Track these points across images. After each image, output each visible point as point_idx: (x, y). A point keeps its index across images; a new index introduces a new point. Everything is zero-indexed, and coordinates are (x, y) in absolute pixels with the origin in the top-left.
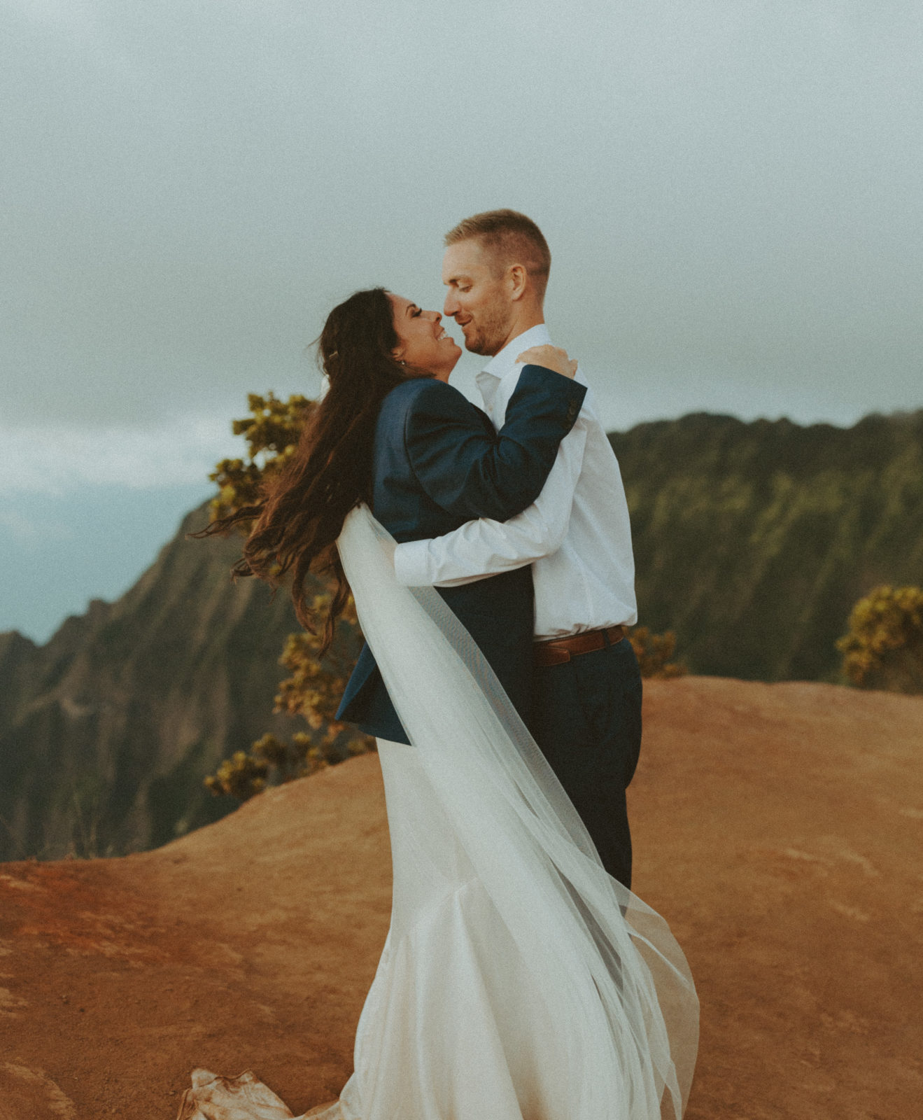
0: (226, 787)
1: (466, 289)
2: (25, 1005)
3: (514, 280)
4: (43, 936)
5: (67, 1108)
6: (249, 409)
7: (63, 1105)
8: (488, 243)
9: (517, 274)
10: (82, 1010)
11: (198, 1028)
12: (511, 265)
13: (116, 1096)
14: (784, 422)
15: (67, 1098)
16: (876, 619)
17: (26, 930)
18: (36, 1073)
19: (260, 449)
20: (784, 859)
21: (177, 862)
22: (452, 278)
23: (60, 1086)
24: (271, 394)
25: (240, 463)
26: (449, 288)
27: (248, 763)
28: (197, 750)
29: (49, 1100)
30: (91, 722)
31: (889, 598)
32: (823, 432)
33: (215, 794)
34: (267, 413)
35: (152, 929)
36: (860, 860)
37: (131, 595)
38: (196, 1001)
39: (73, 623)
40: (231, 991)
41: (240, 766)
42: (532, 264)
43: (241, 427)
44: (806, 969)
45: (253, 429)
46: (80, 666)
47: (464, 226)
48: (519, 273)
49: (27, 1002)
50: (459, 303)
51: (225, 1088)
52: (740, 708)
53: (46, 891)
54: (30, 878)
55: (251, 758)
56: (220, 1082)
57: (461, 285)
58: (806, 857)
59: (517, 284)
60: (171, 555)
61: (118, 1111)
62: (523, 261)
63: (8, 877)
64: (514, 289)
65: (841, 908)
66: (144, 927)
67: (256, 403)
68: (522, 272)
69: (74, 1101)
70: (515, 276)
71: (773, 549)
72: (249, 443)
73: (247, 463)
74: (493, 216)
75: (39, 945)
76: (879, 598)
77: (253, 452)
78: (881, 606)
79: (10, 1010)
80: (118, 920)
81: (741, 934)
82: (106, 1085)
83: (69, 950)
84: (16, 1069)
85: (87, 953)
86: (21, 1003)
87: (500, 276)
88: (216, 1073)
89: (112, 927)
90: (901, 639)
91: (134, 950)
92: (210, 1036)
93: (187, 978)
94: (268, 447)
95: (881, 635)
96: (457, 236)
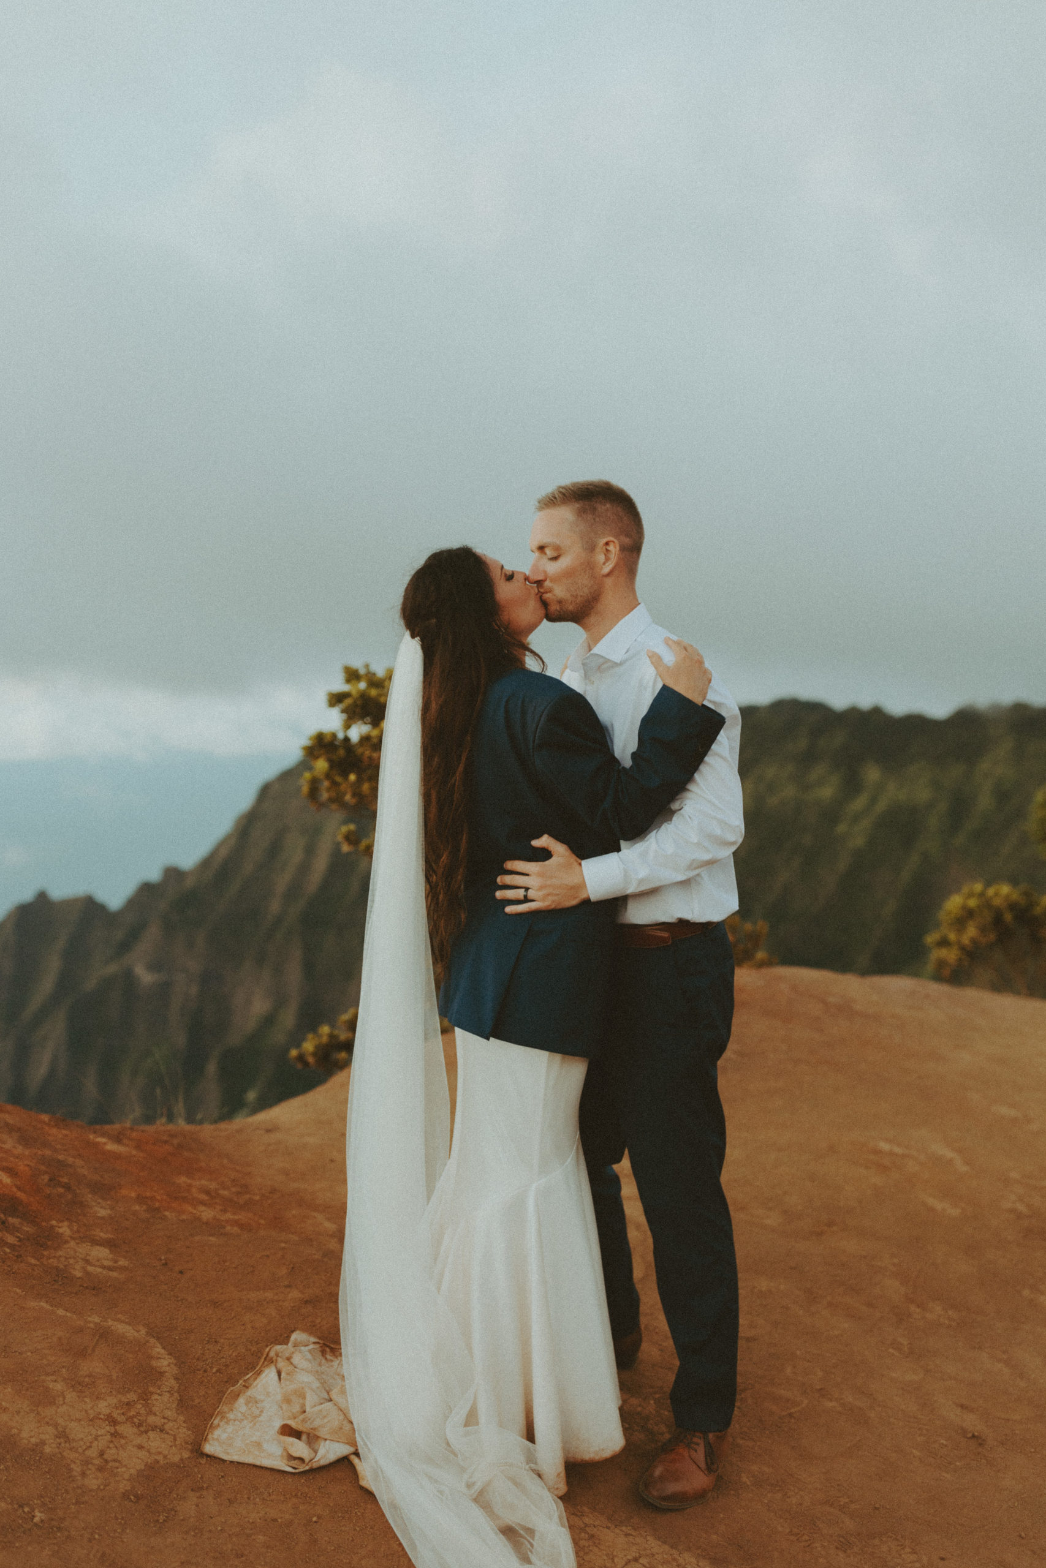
0: (311, 1060)
1: (555, 559)
2: (126, 1265)
3: (605, 555)
4: (140, 1199)
5: (169, 1365)
6: (344, 681)
7: (165, 1363)
8: (581, 512)
9: (608, 548)
10: (181, 1272)
11: (295, 1294)
12: (604, 538)
13: (216, 1356)
14: (877, 711)
15: (170, 1357)
16: (968, 914)
17: (124, 1192)
18: (138, 1331)
19: (355, 723)
20: (877, 1152)
21: (268, 1131)
22: (541, 544)
23: (161, 1344)
24: (367, 666)
25: (334, 735)
26: (537, 554)
27: (331, 1036)
28: (269, 1020)
29: (151, 1357)
30: (164, 990)
31: (982, 895)
32: (916, 724)
33: (299, 1066)
34: (362, 685)
35: (248, 1196)
36: (949, 1154)
37: (206, 863)
38: (293, 1268)
39: (147, 890)
40: (325, 1260)
41: (325, 1039)
42: (627, 541)
43: (336, 699)
44: (896, 1261)
45: (348, 701)
46: (153, 933)
47: (561, 492)
48: (611, 548)
49: (127, 1262)
50: (545, 572)
51: (320, 1354)
52: (831, 999)
53: (141, 1154)
54: (125, 1141)
55: (336, 1032)
56: (317, 1346)
57: (549, 552)
58: (898, 1150)
59: (607, 559)
60: (247, 824)
61: (218, 1371)
62: (616, 537)
63: (104, 1140)
64: (604, 564)
65: (931, 1201)
66: (238, 1193)
67: (352, 675)
68: (615, 548)
69: (175, 1359)
70: (607, 550)
71: (858, 841)
72: (344, 716)
73: (341, 736)
74: (590, 485)
75: (137, 1207)
76: (971, 895)
77: (347, 726)
78: (972, 903)
79: (110, 1269)
80: (213, 1186)
81: (830, 1224)
82: (207, 1346)
83: (167, 1213)
84: (119, 1326)
85: (184, 1217)
86: (120, 1263)
87: (591, 548)
88: (315, 1336)
89: (207, 1192)
90: (992, 937)
91: (229, 1216)
92: (306, 1302)
93: (283, 1245)
94: (363, 720)
95: (971, 931)
96: (551, 502)
